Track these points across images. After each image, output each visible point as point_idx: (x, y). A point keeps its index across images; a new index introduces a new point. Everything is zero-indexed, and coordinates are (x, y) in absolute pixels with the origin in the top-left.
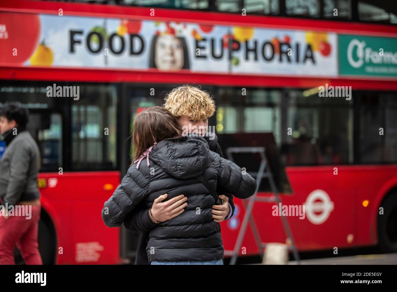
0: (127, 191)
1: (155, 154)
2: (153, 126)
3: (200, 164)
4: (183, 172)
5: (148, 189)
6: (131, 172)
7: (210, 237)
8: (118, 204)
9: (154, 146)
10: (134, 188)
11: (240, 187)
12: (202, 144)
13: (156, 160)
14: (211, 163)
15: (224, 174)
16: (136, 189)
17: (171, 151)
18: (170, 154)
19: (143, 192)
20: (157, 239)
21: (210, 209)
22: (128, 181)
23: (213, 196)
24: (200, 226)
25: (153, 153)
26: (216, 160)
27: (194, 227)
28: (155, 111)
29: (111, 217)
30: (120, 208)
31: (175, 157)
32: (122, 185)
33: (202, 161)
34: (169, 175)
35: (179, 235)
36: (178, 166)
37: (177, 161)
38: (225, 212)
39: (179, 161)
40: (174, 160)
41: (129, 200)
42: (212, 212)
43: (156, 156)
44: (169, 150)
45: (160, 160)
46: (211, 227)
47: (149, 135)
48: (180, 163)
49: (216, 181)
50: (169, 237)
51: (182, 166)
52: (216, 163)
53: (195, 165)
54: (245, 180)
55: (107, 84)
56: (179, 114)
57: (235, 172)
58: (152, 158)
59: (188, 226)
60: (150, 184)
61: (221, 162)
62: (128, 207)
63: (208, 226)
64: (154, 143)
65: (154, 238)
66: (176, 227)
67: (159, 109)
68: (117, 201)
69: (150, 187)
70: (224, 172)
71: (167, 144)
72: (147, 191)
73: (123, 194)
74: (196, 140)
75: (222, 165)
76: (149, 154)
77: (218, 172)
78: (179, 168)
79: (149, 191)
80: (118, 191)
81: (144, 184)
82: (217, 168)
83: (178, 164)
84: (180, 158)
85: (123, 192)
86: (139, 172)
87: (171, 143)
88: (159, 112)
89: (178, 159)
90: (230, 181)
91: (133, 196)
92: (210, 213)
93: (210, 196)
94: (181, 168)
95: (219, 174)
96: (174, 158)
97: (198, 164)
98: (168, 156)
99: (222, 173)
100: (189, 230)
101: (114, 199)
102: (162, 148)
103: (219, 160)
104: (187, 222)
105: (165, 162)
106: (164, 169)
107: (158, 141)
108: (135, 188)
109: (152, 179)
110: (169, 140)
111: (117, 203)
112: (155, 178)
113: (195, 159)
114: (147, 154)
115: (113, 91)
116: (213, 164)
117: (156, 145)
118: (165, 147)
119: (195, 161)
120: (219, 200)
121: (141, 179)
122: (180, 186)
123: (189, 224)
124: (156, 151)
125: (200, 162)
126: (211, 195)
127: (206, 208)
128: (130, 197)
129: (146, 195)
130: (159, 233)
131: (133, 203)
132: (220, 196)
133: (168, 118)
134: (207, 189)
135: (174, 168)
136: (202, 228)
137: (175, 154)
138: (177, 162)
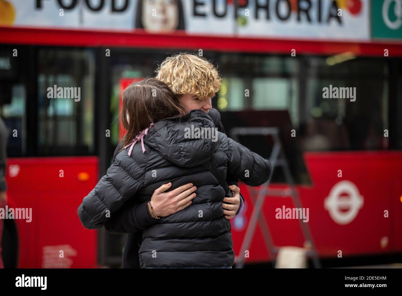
0: (115, 183)
1: (151, 137)
2: (148, 103)
3: (208, 148)
4: (187, 159)
5: (143, 180)
6: (120, 160)
7: (219, 237)
8: (102, 200)
9: (150, 128)
10: (125, 179)
11: (254, 172)
12: (209, 123)
13: (153, 144)
14: (219, 146)
15: (234, 158)
16: (128, 181)
17: (172, 133)
18: (170, 138)
19: (136, 184)
20: (154, 240)
21: (220, 203)
22: (117, 170)
23: (223, 187)
24: (208, 223)
25: (150, 137)
26: (224, 141)
27: (201, 224)
28: (150, 84)
29: (92, 215)
30: (106, 205)
31: (178, 140)
32: (107, 176)
33: (210, 144)
34: (170, 163)
35: (183, 235)
36: (182, 152)
37: (180, 145)
38: (237, 206)
39: (183, 146)
40: (176, 145)
41: (118, 194)
42: (223, 206)
43: (153, 140)
44: (170, 133)
45: (159, 145)
46: (221, 225)
47: (143, 114)
48: (184, 148)
49: (226, 167)
50: (170, 237)
51: (187, 152)
52: (224, 146)
53: (201, 150)
54: (258, 163)
55: (82, 48)
56: (182, 91)
57: (247, 155)
58: (148, 142)
59: (194, 223)
60: (146, 174)
61: (229, 143)
62: (116, 203)
63: (218, 224)
64: (151, 124)
65: (150, 239)
66: (179, 224)
67: (155, 82)
68: (102, 196)
69: (145, 178)
70: (234, 156)
71: (166, 125)
72: (142, 184)
73: (110, 187)
74: (201, 119)
75: (231, 147)
76: (144, 138)
77: (228, 156)
78: (183, 154)
79: (145, 183)
80: (102, 183)
81: (138, 175)
82: (226, 152)
83: (181, 149)
84: (184, 142)
85: (110, 185)
86: (131, 160)
87: (171, 124)
88: (156, 86)
89: (182, 143)
90: (241, 166)
91: (123, 189)
92: (221, 207)
93: (219, 187)
94: (186, 154)
95: (228, 159)
96: (177, 142)
97: (205, 148)
98: (169, 140)
99: (232, 158)
100: (194, 228)
101: (97, 194)
102: (161, 130)
103: (227, 140)
104: (192, 219)
105: (166, 147)
106: (165, 155)
107: (156, 121)
108: (127, 179)
109: (148, 168)
110: (169, 120)
111: (101, 198)
112: (152, 167)
113: (201, 143)
114: (140, 137)
115: (89, 57)
116: (222, 147)
117: (153, 126)
118: (164, 129)
119: (201, 145)
120: (229, 191)
121: (134, 169)
122: (184, 175)
123: (194, 220)
124: (154, 133)
125: (207, 146)
126: (221, 186)
127: (216, 202)
128: (120, 190)
129: (140, 188)
130: (157, 232)
131: (122, 199)
132: (231, 187)
133: (166, 93)
134: (215, 178)
135: (177, 155)
136: (211, 225)
137: (177, 137)
138: (180, 147)
